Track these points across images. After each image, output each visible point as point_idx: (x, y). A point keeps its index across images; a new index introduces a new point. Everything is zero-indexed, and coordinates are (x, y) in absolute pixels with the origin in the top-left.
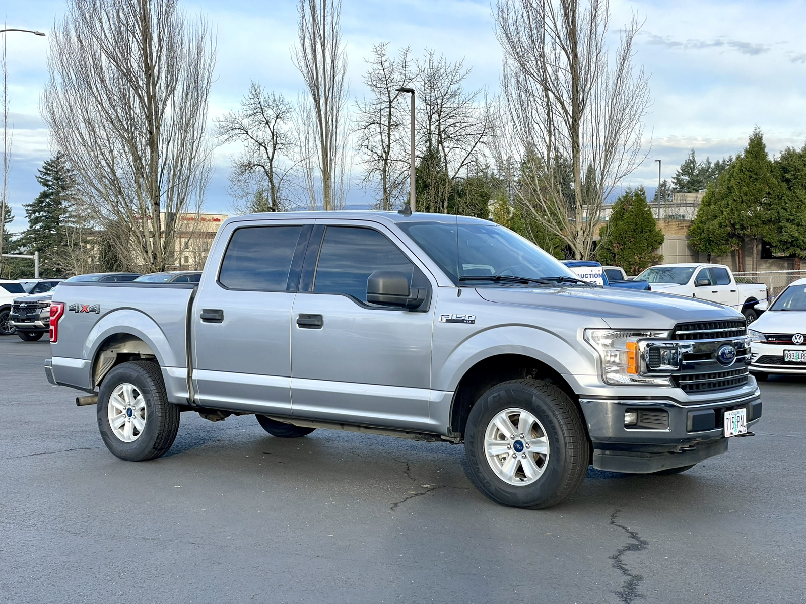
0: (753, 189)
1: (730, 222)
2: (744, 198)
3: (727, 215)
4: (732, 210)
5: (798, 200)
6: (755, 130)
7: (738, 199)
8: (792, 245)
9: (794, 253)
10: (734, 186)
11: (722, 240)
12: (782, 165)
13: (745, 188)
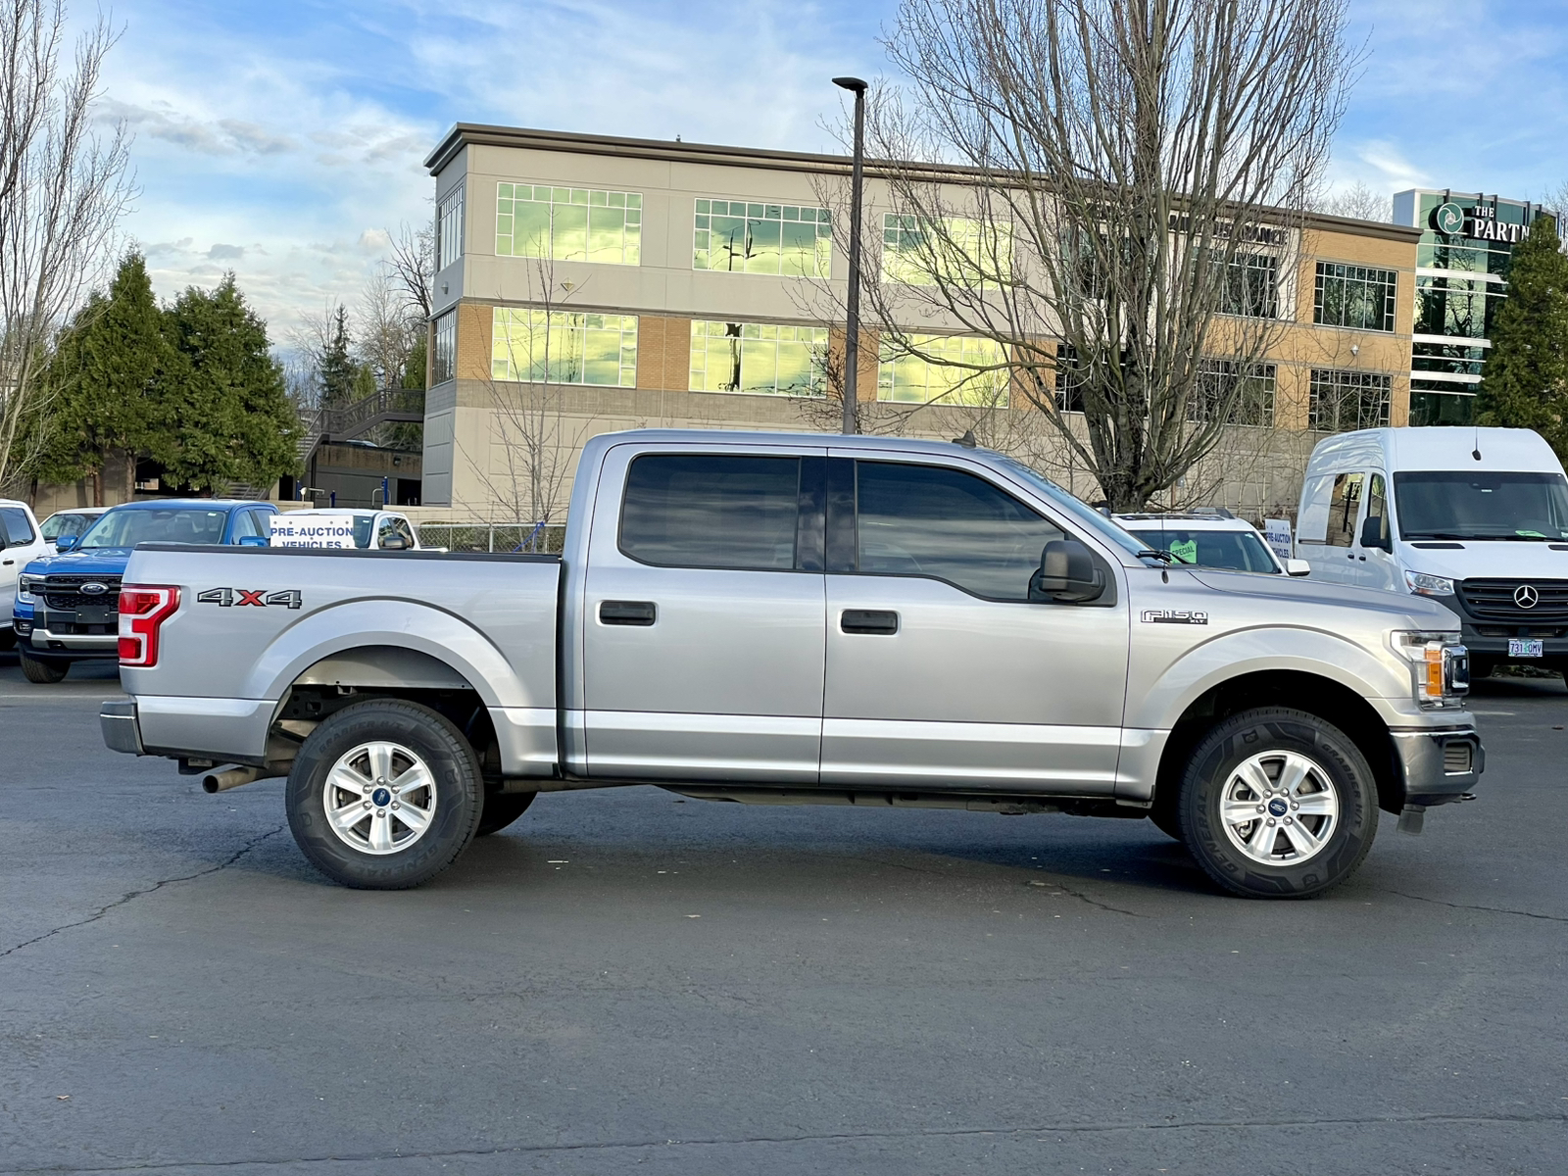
0: (131, 362)
1: (85, 420)
2: (114, 377)
3: (78, 408)
4: (89, 397)
5: (214, 387)
6: (131, 247)
7: (101, 379)
8: (202, 471)
9: (206, 484)
10: (94, 352)
11: (67, 455)
12: (181, 319)
13: (115, 358)
